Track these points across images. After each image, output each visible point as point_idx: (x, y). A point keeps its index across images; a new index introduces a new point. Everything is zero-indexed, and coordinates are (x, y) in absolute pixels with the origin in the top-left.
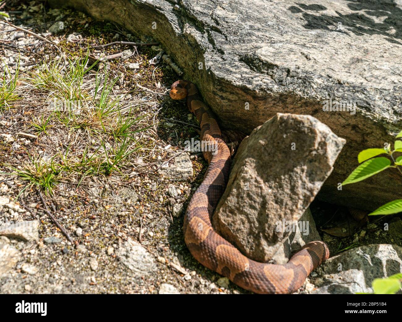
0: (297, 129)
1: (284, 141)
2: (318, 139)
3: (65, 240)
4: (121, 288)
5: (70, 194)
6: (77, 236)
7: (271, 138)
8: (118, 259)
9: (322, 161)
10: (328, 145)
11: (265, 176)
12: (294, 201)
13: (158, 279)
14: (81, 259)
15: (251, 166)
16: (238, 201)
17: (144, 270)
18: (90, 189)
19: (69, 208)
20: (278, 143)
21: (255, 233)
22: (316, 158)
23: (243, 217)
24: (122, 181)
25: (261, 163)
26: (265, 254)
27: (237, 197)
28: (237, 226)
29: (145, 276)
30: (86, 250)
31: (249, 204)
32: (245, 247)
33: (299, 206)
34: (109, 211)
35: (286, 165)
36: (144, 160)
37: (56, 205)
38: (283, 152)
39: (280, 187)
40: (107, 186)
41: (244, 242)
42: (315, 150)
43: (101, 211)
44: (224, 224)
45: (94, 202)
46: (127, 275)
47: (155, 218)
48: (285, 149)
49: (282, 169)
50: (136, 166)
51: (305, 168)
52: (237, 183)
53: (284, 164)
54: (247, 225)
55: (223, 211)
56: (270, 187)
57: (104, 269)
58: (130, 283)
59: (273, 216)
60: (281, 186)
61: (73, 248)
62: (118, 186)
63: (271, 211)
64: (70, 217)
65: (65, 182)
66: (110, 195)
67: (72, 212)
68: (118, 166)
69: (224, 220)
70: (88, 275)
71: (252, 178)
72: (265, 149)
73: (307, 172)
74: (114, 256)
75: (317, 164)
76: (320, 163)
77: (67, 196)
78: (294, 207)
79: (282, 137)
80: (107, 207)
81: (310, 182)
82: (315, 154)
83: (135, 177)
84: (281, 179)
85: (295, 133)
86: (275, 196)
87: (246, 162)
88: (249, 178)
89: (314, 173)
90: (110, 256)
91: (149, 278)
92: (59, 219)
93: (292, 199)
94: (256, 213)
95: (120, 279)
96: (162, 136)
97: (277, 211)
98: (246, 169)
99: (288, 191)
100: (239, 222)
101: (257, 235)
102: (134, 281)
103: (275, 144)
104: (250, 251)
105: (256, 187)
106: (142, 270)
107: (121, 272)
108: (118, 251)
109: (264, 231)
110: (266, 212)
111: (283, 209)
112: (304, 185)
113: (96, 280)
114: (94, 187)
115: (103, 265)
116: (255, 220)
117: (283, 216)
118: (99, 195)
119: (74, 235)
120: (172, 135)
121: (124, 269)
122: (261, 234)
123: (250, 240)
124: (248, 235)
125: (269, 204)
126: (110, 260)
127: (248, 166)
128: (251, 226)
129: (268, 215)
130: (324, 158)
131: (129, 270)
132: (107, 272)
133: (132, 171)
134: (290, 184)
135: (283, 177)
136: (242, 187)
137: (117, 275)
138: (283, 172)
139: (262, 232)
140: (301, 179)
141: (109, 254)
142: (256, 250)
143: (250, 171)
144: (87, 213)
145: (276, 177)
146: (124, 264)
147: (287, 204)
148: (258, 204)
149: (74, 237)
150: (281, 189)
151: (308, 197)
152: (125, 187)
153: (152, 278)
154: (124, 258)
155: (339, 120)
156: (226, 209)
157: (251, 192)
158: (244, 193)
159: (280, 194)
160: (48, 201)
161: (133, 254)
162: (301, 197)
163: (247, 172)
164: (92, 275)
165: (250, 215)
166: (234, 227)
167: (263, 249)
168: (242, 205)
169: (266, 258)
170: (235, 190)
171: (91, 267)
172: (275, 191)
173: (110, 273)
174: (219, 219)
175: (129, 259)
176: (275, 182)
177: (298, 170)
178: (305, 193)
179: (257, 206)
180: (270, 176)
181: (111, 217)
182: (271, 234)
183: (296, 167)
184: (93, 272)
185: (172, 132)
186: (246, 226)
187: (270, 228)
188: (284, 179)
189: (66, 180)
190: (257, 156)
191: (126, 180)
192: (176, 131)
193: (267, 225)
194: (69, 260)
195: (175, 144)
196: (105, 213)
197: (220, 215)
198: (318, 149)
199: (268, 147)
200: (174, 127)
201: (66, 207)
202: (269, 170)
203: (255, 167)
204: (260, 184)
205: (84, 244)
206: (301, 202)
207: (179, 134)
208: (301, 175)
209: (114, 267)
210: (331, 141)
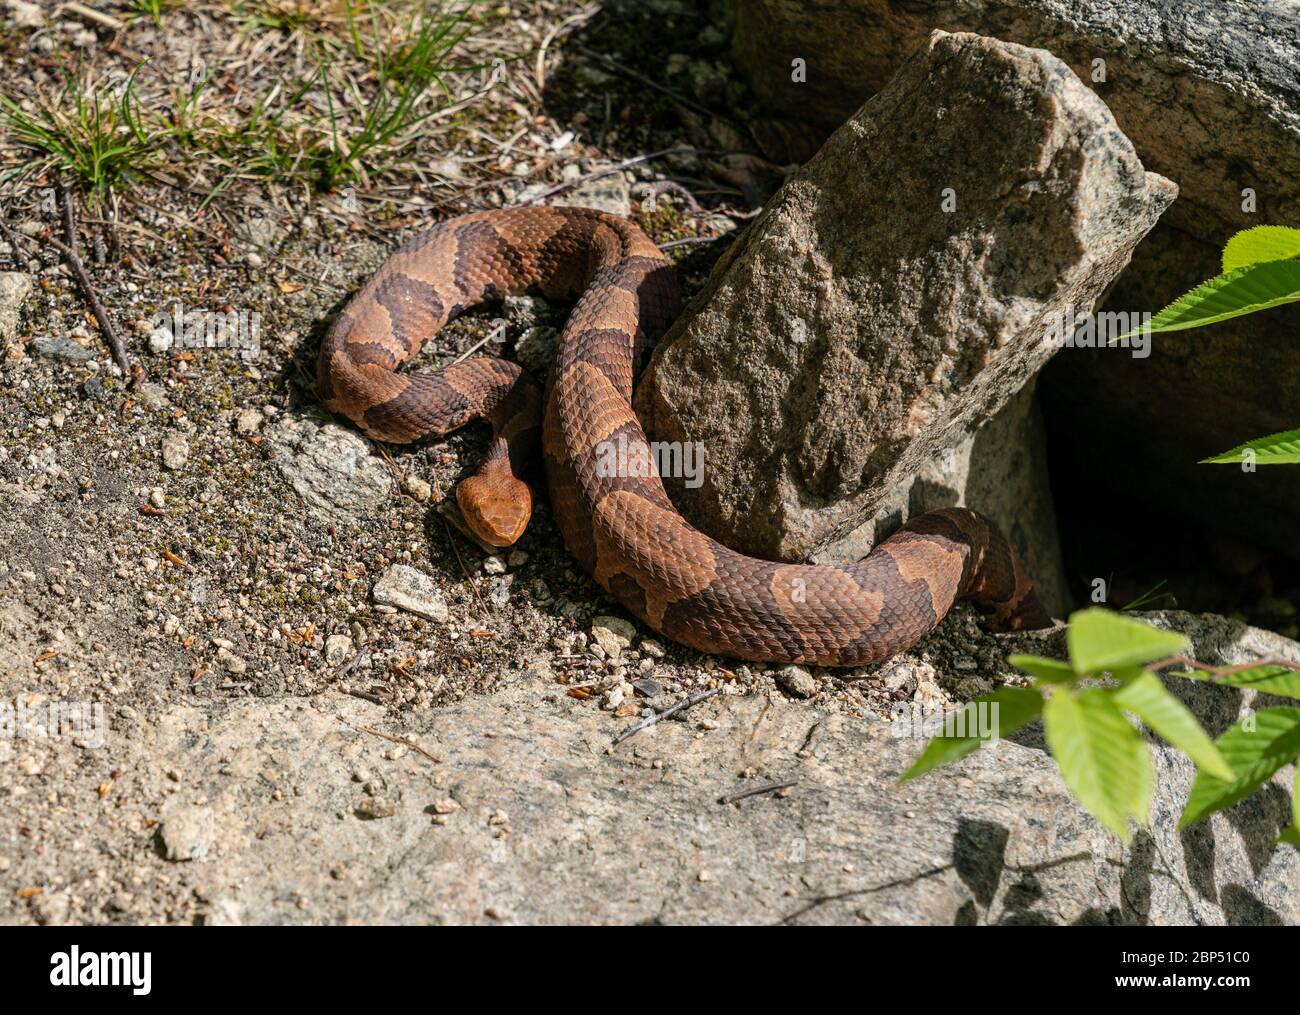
0: (989, 91)
1: (933, 131)
2: (1057, 139)
3: (105, 358)
4: (247, 546)
5: (171, 220)
6: (151, 354)
7: (893, 118)
8: (265, 454)
9: (1053, 222)
10: (1087, 163)
11: (843, 253)
12: (925, 355)
13: (388, 545)
14: (135, 428)
15: (803, 210)
16: (732, 330)
17: (344, 507)
18: (246, 218)
19: (153, 262)
20: (913, 137)
21: (765, 451)
22: (1034, 208)
23: (736, 391)
24: (366, 217)
25: (841, 204)
26: (784, 532)
27: (733, 316)
28: (710, 420)
29: (345, 527)
30: (166, 402)
31: (768, 346)
32: (721, 497)
33: (938, 376)
34: (288, 302)
35: (925, 221)
36: (467, 170)
37: (113, 245)
38: (924, 172)
39: (888, 299)
40: (309, 223)
41: (720, 478)
42: (1037, 177)
43: (260, 297)
44: (667, 406)
45: (246, 262)
46: (280, 509)
47: (442, 355)
48: (931, 160)
49: (907, 233)
50: (431, 179)
51: (990, 239)
52: (743, 266)
53: (916, 218)
54: (745, 421)
55: (674, 359)
56: (853, 296)
57: (208, 473)
58: (284, 537)
59: (838, 401)
60: (890, 297)
61: (121, 386)
62: (350, 231)
63: (838, 380)
64: (147, 292)
65: (167, 179)
66: (312, 253)
67: (159, 277)
68: (368, 168)
69: (671, 395)
70: (146, 480)
71: (795, 254)
72: (863, 154)
73: (991, 257)
74: (256, 440)
75: (1034, 231)
76: (1044, 227)
77: (160, 227)
78: (920, 379)
79: (932, 114)
80: (286, 288)
81: (997, 297)
82: (1034, 193)
83: (418, 214)
84: (895, 271)
85: (978, 105)
86: (861, 330)
87: (789, 193)
88: (786, 252)
89: (1018, 262)
90: (240, 437)
91: (356, 536)
92: (105, 287)
93: (918, 346)
94: (785, 380)
95: (250, 517)
96: (559, 106)
97: (857, 384)
98: (782, 217)
99: (911, 316)
100: (718, 406)
101: (770, 460)
102: (298, 535)
103: (903, 141)
104: (734, 514)
105: (803, 287)
106: (337, 506)
107: (261, 496)
108: (276, 429)
109: (796, 448)
110: (818, 383)
111: (881, 381)
112: (973, 303)
113: (166, 502)
114: (262, 216)
115: (207, 460)
116: (776, 406)
117: (874, 402)
118: (272, 244)
119: (139, 350)
120: (592, 110)
121: (276, 486)
122: (785, 460)
123: (743, 477)
124: (740, 458)
125: (833, 355)
126: (235, 450)
127: (793, 210)
128: (757, 426)
129: (822, 394)
130: (1062, 211)
131: (291, 495)
132: (212, 484)
133: (412, 192)
134: (926, 292)
135: (904, 264)
136: (755, 281)
137: (246, 501)
138: (909, 246)
139: (789, 452)
140: (966, 279)
141: (241, 429)
142: (754, 511)
143: (793, 228)
144: (208, 291)
145: (882, 264)
146: (280, 473)
147: (896, 363)
148: (799, 352)
149: (138, 354)
150: (889, 306)
151: (975, 349)
152: (372, 238)
153: (365, 539)
154: (287, 452)
155: (1187, 128)
156: (685, 352)
157: (784, 302)
158: (758, 305)
159: (882, 326)
160: (90, 225)
161: (323, 445)
162: (953, 345)
163: (782, 230)
164: (159, 481)
165: (763, 386)
166: (699, 422)
167: (781, 513)
168: (742, 346)
169: (785, 546)
170: (727, 289)
171: (162, 458)
172: (868, 310)
173: (224, 490)
174: (654, 387)
175: (303, 459)
176: (875, 277)
177: (962, 244)
178: (969, 332)
179: (794, 358)
180: (860, 254)
181: (291, 321)
182: (819, 464)
183: (957, 233)
184: (166, 475)
185: (594, 100)
186: (740, 424)
187: (821, 442)
188: (907, 273)
189: (171, 175)
190: (833, 176)
191: (382, 217)
192: (609, 99)
193: (810, 429)
194: (94, 420)
195: (594, 137)
196: (273, 306)
197: (659, 371)
198: (1049, 174)
199: (874, 147)
200: (606, 86)
201: (144, 258)
202: (860, 235)
203: (815, 216)
204: (821, 279)
205: (167, 385)
206: (947, 362)
207: (616, 110)
208: (970, 263)
209: (245, 473)
210: (1101, 152)
